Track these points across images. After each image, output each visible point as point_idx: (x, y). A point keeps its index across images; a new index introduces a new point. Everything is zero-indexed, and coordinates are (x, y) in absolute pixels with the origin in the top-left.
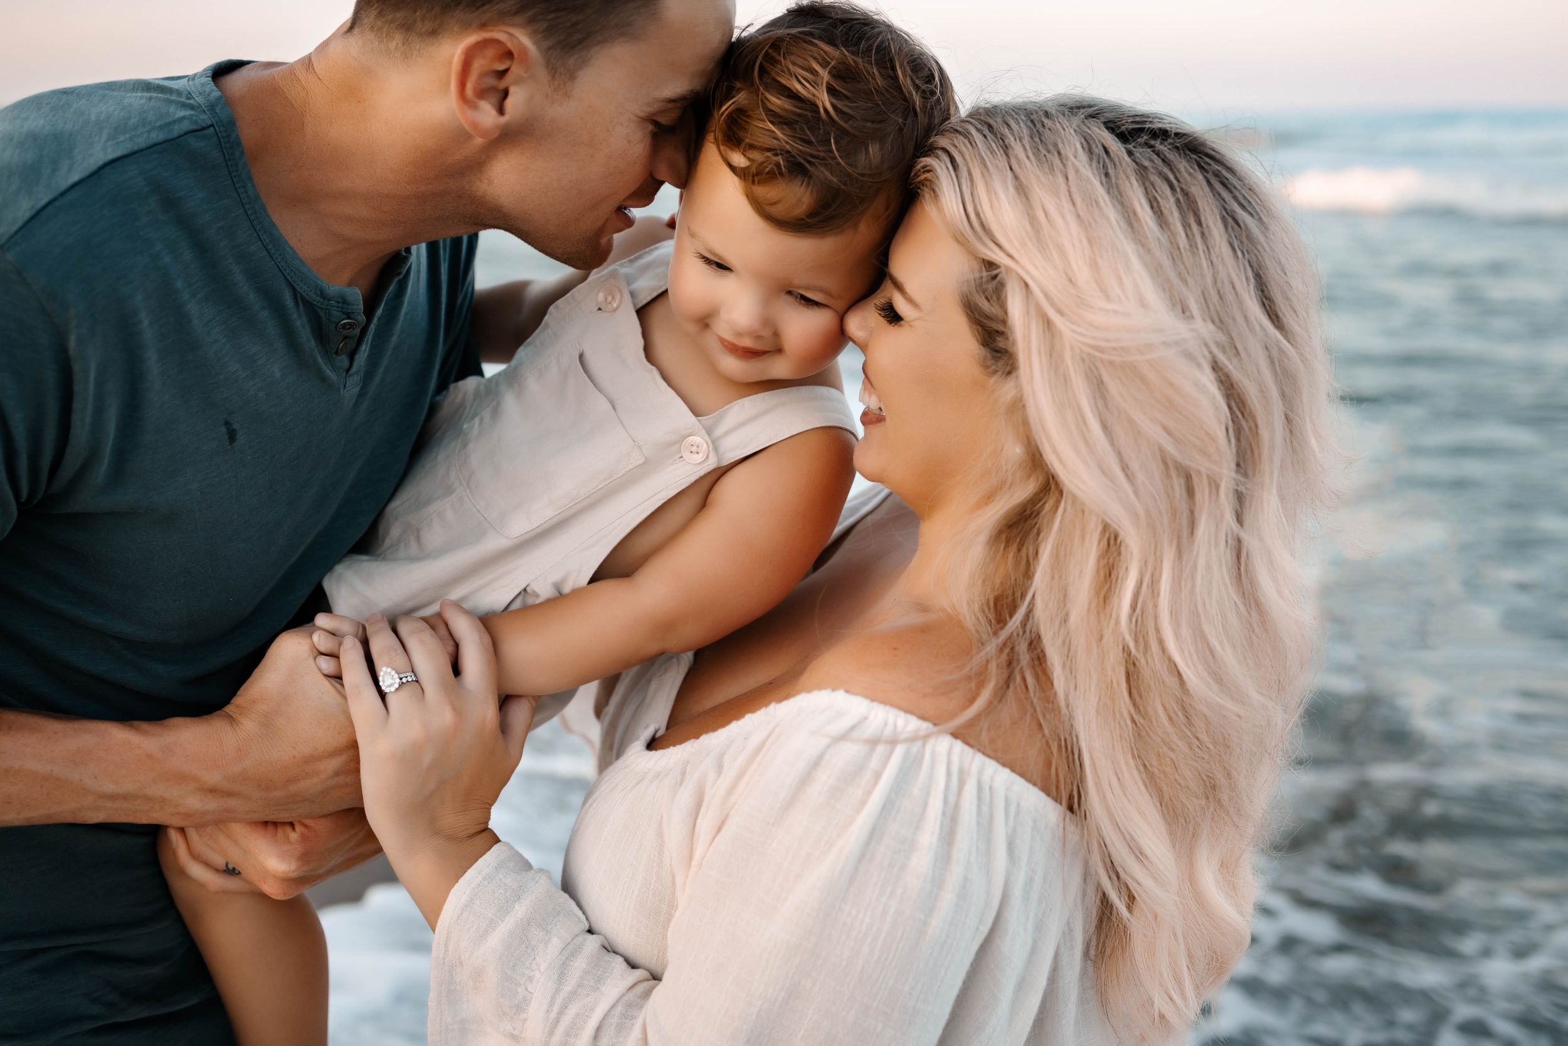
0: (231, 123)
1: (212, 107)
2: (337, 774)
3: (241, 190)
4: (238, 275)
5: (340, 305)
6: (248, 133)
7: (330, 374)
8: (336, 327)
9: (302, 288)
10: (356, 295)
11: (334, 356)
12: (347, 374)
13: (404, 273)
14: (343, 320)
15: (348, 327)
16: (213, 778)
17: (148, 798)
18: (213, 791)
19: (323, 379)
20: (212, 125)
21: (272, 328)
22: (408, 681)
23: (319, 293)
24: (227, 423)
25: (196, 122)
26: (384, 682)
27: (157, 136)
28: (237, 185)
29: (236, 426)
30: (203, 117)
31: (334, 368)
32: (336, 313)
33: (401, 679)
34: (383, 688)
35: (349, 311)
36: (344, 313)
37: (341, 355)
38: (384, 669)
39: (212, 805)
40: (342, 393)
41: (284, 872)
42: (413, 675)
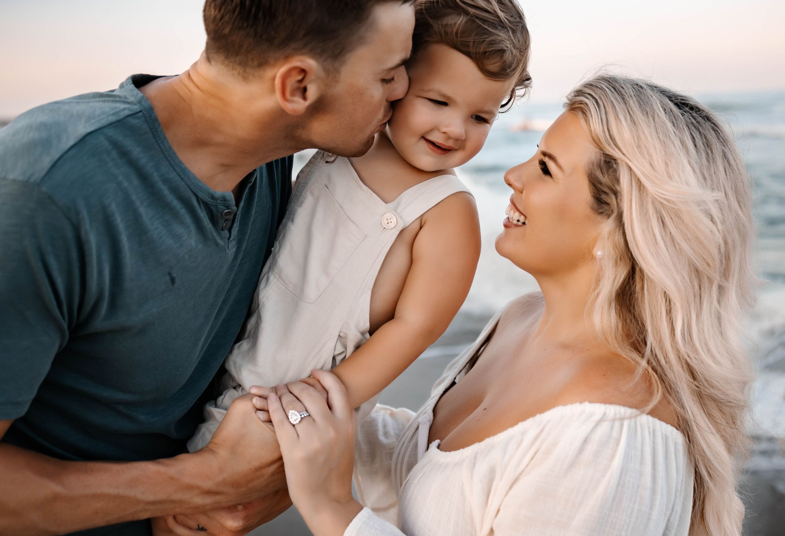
0: (151, 109)
1: (140, 102)
2: (273, 474)
3: (161, 145)
4: (166, 191)
5: (223, 202)
6: (161, 114)
7: (220, 242)
8: (221, 215)
9: (201, 195)
10: (231, 197)
11: (221, 231)
12: (229, 240)
13: (253, 182)
14: (226, 210)
15: (228, 214)
16: (208, 485)
17: (173, 502)
18: (209, 493)
19: (217, 244)
20: (141, 111)
21: (188, 219)
22: (305, 416)
23: (210, 197)
24: (170, 274)
25: (132, 110)
26: (292, 418)
27: (113, 119)
28: (159, 142)
29: (174, 275)
30: (135, 107)
31: (222, 238)
32: (221, 207)
33: (301, 415)
34: (292, 422)
35: (228, 205)
36: (225, 206)
37: (225, 230)
38: (291, 411)
39: (208, 500)
40: (227, 252)
41: (236, 527)
42: (306, 412)
